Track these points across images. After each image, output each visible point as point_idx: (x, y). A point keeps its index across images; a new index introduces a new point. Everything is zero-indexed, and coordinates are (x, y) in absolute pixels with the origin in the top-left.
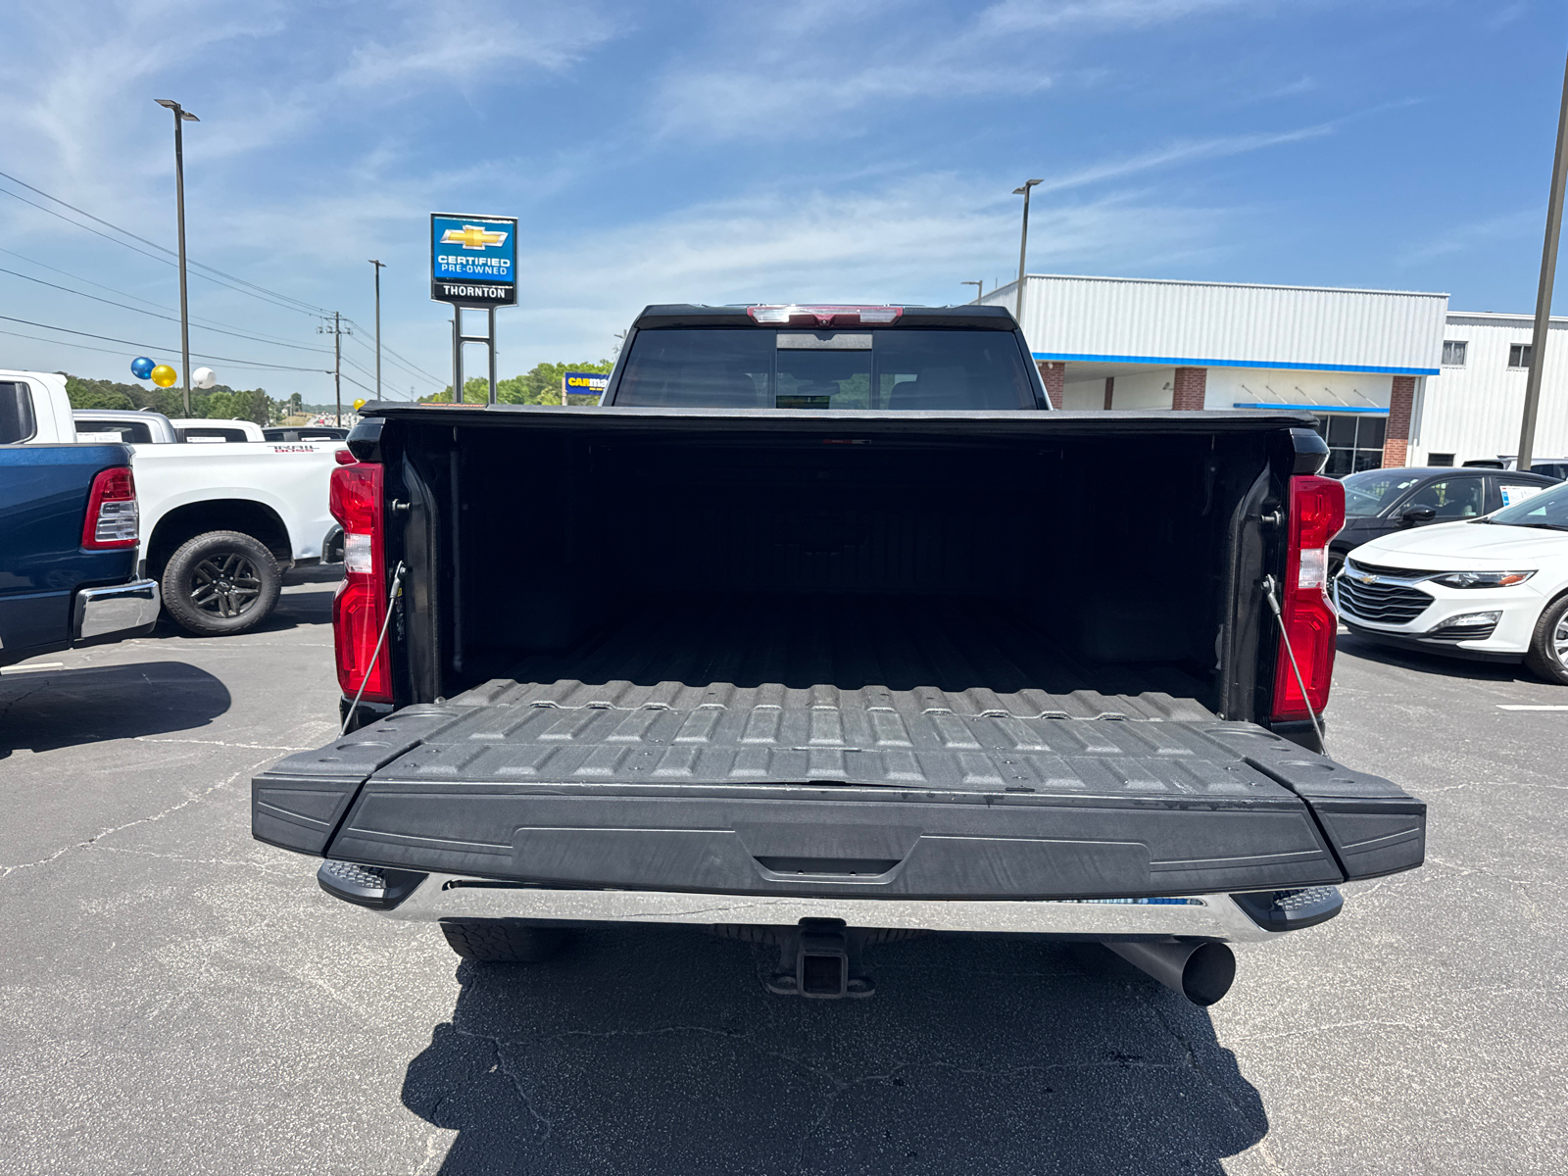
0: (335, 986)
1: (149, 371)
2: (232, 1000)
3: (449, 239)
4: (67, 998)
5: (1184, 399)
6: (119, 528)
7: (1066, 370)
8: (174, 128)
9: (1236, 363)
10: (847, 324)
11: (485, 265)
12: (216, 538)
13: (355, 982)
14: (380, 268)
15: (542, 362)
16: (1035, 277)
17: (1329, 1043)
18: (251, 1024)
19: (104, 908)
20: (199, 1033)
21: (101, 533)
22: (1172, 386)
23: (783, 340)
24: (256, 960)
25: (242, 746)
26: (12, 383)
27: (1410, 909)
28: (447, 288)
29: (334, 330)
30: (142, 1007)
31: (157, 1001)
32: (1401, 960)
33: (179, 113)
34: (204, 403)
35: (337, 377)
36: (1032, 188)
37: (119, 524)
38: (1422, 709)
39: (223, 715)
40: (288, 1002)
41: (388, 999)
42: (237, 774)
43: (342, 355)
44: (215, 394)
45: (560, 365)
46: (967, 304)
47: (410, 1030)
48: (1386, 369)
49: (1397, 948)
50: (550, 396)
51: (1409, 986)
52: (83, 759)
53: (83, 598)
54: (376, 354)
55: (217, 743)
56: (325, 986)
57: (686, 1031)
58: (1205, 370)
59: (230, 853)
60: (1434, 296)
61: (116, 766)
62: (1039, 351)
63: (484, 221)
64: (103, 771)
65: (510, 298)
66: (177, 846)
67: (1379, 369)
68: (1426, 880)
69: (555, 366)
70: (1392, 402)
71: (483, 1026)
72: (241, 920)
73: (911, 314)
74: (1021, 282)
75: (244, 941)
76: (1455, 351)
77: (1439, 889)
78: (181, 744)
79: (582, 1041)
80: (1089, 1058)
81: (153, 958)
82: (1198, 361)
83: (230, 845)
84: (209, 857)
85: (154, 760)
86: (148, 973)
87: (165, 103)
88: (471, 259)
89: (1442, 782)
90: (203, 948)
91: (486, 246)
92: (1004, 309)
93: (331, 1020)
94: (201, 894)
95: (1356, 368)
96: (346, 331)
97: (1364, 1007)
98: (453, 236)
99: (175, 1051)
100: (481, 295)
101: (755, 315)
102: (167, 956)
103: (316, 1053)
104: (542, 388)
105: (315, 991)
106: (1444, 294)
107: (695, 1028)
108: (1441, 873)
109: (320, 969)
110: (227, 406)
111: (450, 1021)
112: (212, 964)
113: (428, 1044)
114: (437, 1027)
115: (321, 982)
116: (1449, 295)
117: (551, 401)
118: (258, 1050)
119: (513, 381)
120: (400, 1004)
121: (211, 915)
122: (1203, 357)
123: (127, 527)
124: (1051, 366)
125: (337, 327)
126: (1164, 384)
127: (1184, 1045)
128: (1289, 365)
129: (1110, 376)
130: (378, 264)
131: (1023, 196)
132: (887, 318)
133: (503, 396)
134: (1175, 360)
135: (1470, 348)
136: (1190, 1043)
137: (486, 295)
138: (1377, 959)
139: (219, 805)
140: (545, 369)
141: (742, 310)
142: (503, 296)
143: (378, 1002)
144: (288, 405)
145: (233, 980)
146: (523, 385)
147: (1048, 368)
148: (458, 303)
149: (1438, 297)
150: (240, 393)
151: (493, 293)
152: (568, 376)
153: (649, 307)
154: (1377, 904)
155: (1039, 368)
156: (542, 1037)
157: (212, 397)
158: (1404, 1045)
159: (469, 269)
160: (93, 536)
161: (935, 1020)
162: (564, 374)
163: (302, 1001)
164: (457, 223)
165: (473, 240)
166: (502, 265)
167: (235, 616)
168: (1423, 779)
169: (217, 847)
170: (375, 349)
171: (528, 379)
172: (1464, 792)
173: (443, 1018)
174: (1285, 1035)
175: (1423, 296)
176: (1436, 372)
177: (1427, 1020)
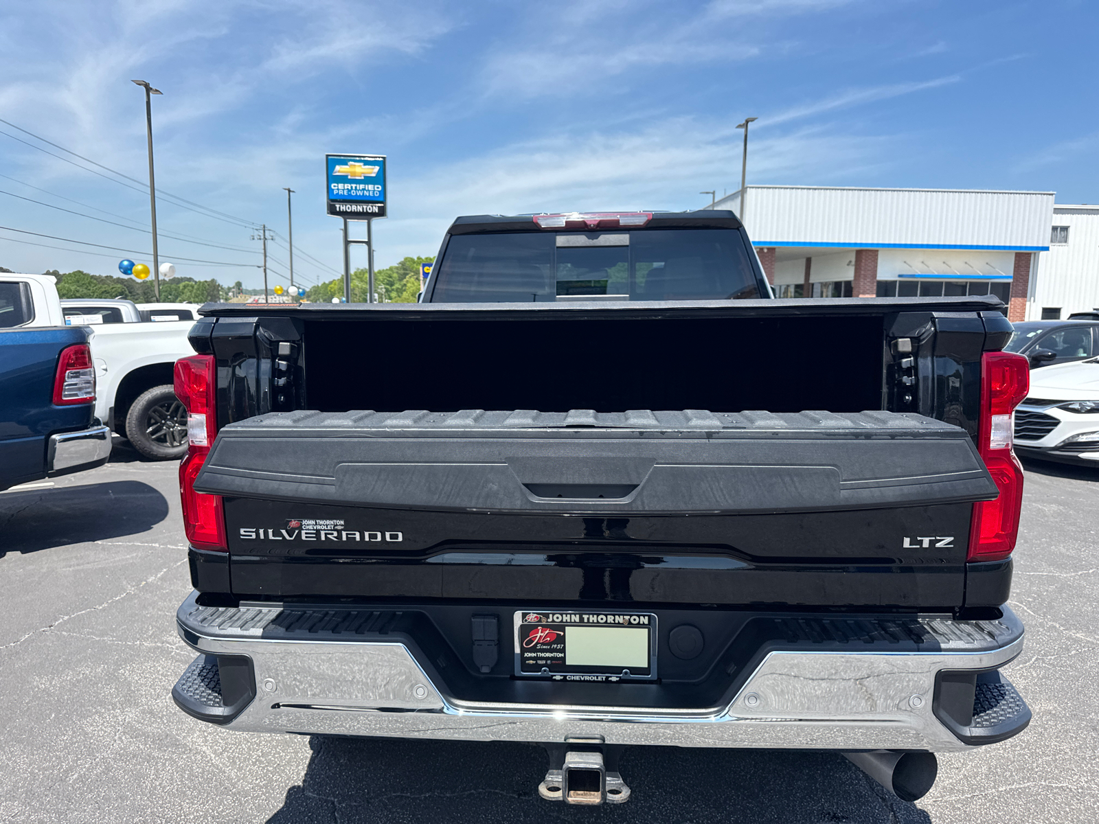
0: (215, 752)
1: (131, 269)
2: (135, 765)
3: (339, 172)
4: (10, 763)
5: (862, 272)
6: (80, 389)
7: (776, 253)
8: (145, 99)
9: (900, 246)
10: (610, 227)
11: (364, 189)
12: (164, 391)
13: (230, 749)
14: (291, 193)
15: (407, 256)
16: (753, 188)
17: (1007, 804)
18: (146, 786)
19: (51, 683)
20: (106, 794)
21: (66, 393)
22: (853, 263)
23: (561, 240)
24: (158, 728)
25: (171, 547)
26: (18, 283)
27: (1062, 680)
28: (338, 206)
29: (262, 237)
30: (66, 771)
31: (78, 766)
32: (1059, 726)
33: (148, 89)
34: (176, 290)
35: (265, 270)
36: (749, 123)
37: (80, 386)
38: (1054, 507)
39: (161, 523)
40: (178, 767)
41: (254, 764)
42: (165, 570)
43: (268, 254)
44: (183, 283)
45: (419, 258)
46: (702, 209)
47: (269, 792)
48: (1010, 248)
49: (1055, 714)
50: (412, 279)
51: (1068, 750)
52: (55, 558)
53: (54, 441)
54: (289, 253)
55: (153, 545)
56: (208, 752)
57: (485, 793)
58: (877, 251)
59: (151, 636)
60: (1044, 194)
61: (78, 565)
62: (757, 240)
63: (362, 159)
64: (68, 569)
65: (382, 213)
66: (113, 630)
67: (1004, 248)
68: (1073, 653)
69: (416, 259)
70: (1014, 271)
71: (326, 789)
72: (151, 693)
73: (659, 217)
74: (743, 191)
75: (151, 712)
76: (1060, 233)
77: (1083, 661)
78: (127, 546)
79: (403, 802)
80: (810, 818)
81: (81, 728)
82: (872, 245)
83: (152, 629)
84: (135, 639)
85: (108, 559)
86: (75, 740)
87: (138, 83)
88: (354, 186)
89: (1076, 568)
90: (119, 718)
91: (364, 177)
92: (730, 212)
93: (209, 783)
94: (124, 672)
95: (988, 247)
96: (271, 238)
97: (1033, 769)
98: (342, 170)
99: (85, 811)
100: (361, 211)
101: (539, 221)
102: (92, 725)
103: (193, 813)
104: (407, 274)
105: (199, 757)
106: (1051, 192)
107: (492, 791)
108: (1084, 647)
109: (205, 737)
110: (191, 292)
111: (301, 784)
112: (124, 733)
113: (281, 805)
114: (290, 790)
115: (204, 748)
116: (1055, 193)
117: (413, 283)
118: (149, 810)
119: (387, 270)
120: (263, 768)
121: (130, 690)
122: (876, 242)
123: (86, 388)
124: (766, 251)
125: (264, 235)
126: (848, 261)
127: (887, 807)
128: (938, 246)
129: (808, 256)
130: (289, 191)
131: (743, 130)
132: (641, 221)
133: (380, 281)
134: (856, 244)
135: (1071, 231)
136: (892, 804)
137: (365, 211)
138: (1040, 725)
139: (148, 596)
140: (409, 261)
141: (528, 218)
142: (377, 211)
143: (247, 767)
144: (233, 290)
145: (139, 747)
146: (393, 273)
147: (763, 252)
148: (346, 217)
149: (1047, 194)
150: (200, 282)
151: (370, 209)
152: (424, 266)
153: (459, 218)
154: (1035, 675)
155: (757, 252)
156: (371, 799)
157: (181, 285)
158: (1069, 806)
159: (353, 193)
160: (60, 395)
161: (684, 783)
162: (421, 265)
163: (188, 766)
164: (344, 161)
165: (355, 172)
166: (376, 189)
167: (178, 446)
168: (1061, 565)
169: (142, 632)
170: (289, 249)
171: (397, 268)
172: (1094, 576)
173: (295, 781)
174: (969, 796)
175: (1036, 194)
176: (1047, 249)
177: (1086, 782)
